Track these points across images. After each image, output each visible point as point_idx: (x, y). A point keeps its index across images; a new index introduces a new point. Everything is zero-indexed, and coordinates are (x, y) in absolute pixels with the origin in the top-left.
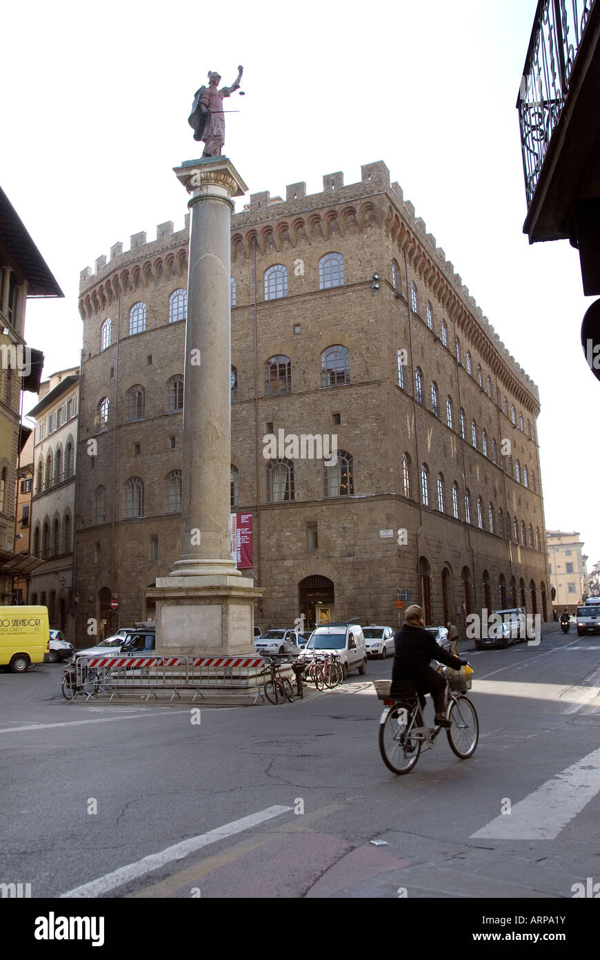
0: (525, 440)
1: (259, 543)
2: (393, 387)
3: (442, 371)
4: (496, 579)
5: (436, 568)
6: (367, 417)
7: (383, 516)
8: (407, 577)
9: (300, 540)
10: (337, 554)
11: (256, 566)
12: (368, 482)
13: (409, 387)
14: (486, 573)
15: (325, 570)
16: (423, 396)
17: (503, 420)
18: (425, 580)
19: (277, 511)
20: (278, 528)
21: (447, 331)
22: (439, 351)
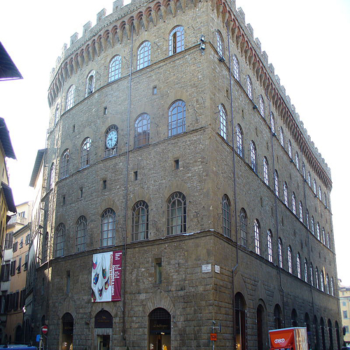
0: (323, 208)
1: (125, 279)
2: (214, 134)
3: (259, 135)
4: (303, 317)
5: (252, 304)
6: (196, 161)
7: (205, 251)
8: (223, 311)
9: (151, 275)
10: (173, 289)
11: (123, 299)
12: (195, 220)
13: (231, 139)
14: (294, 311)
15: (165, 304)
16: (243, 151)
17: (307, 189)
18: (241, 313)
19: (137, 249)
20: (137, 264)
21: (264, 106)
22: (257, 119)
